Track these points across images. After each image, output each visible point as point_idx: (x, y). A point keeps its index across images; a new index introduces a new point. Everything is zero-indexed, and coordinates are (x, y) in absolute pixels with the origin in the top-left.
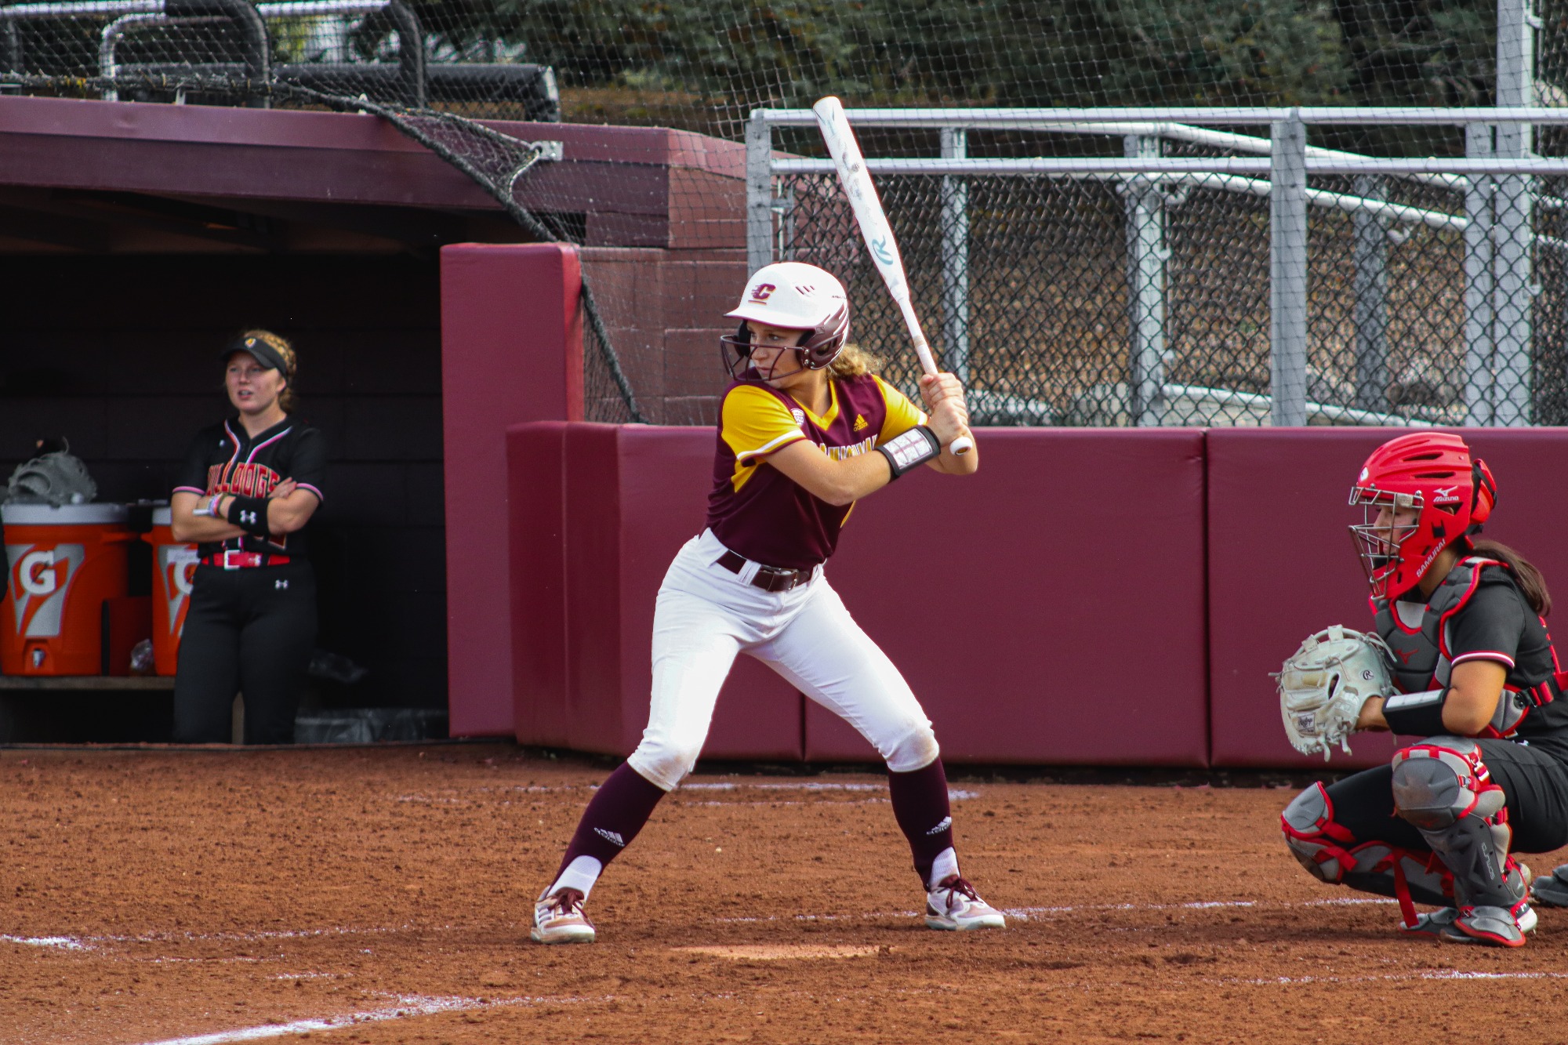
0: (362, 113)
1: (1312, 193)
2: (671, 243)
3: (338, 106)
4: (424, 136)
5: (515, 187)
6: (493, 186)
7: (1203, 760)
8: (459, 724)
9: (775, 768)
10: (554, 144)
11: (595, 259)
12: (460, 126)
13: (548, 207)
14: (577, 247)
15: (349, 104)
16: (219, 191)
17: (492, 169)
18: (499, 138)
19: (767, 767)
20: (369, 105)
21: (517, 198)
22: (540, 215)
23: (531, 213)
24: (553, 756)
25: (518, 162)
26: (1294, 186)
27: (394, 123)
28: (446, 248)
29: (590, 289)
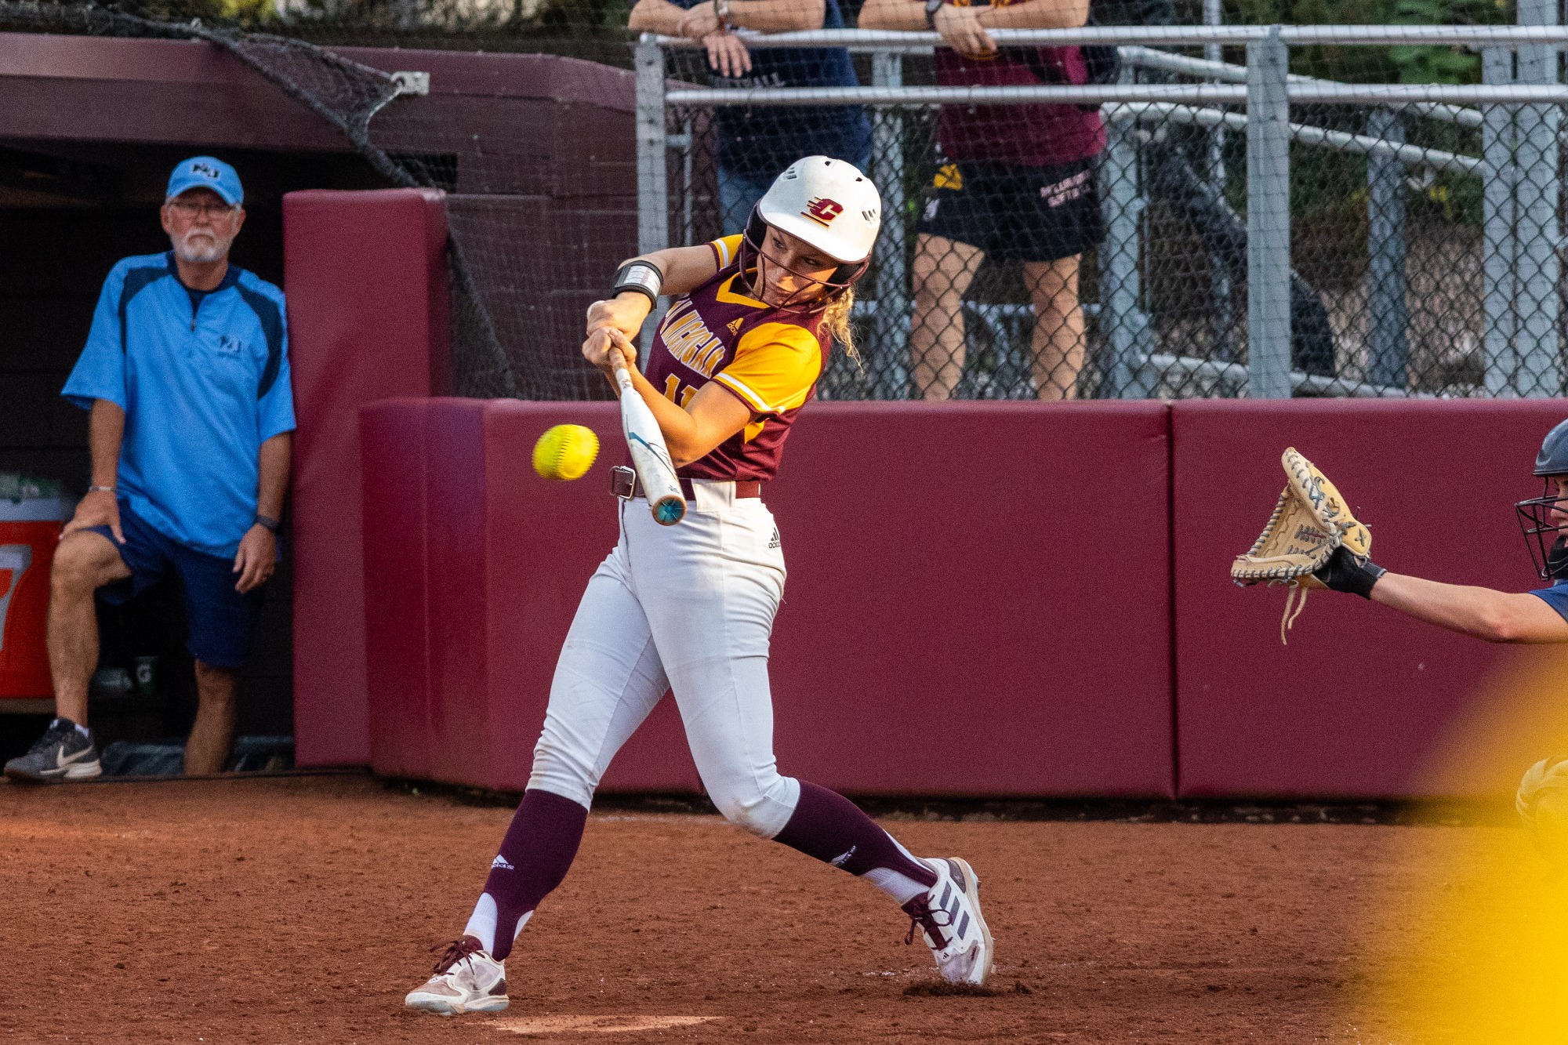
0: (195, 41)
1: (1296, 127)
2: (555, 191)
3: (167, 34)
4: (266, 68)
5: (370, 126)
6: (345, 126)
7: (1168, 790)
8: (305, 755)
9: (670, 803)
10: (418, 74)
11: (467, 210)
12: (308, 53)
13: (409, 148)
14: (442, 194)
15: (180, 31)
16: (28, 132)
17: (345, 105)
18: (354, 69)
19: (659, 802)
20: (205, 32)
21: (373, 138)
22: (398, 157)
23: (389, 155)
24: (415, 791)
25: (376, 96)
26: (1274, 118)
27: (233, 53)
28: (289, 196)
29: (458, 244)
